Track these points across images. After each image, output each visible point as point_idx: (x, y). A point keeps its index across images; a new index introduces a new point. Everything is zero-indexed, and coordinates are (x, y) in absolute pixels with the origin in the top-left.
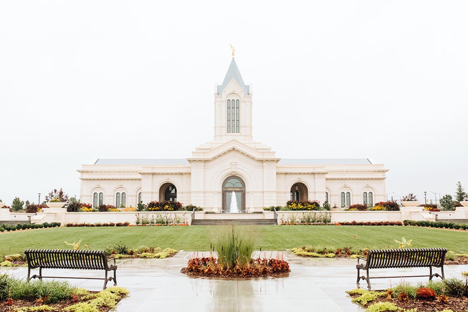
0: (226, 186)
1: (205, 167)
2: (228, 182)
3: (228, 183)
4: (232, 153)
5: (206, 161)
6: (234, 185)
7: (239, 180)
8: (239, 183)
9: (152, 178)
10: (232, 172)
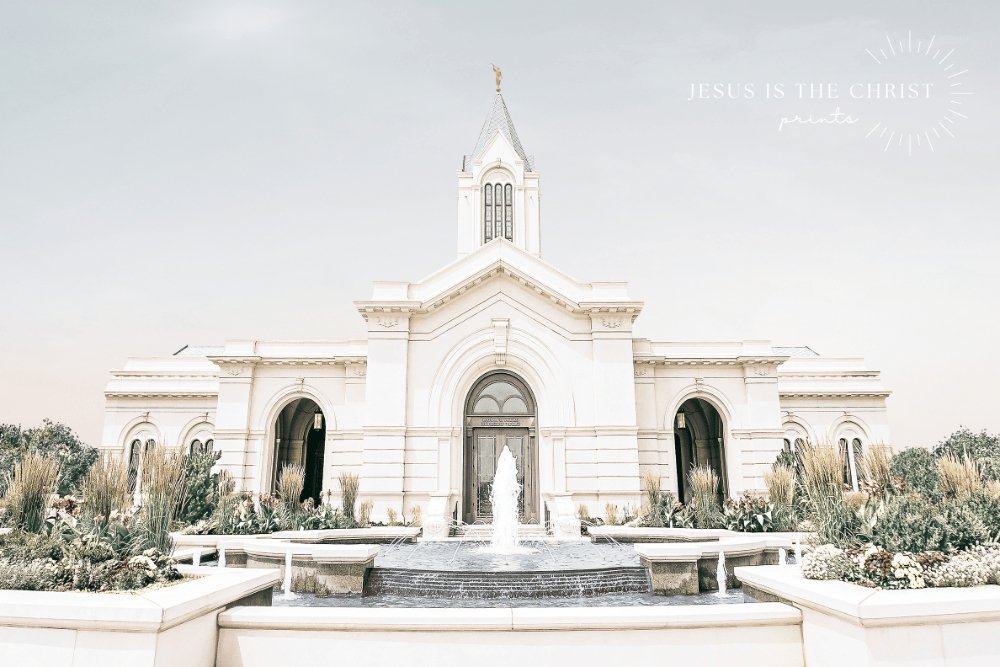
0: (479, 408)
1: (414, 337)
2: (483, 394)
3: (483, 397)
4: (495, 287)
5: (415, 315)
6: (501, 407)
7: (517, 387)
8: (518, 397)
9: (253, 378)
10: (494, 357)
